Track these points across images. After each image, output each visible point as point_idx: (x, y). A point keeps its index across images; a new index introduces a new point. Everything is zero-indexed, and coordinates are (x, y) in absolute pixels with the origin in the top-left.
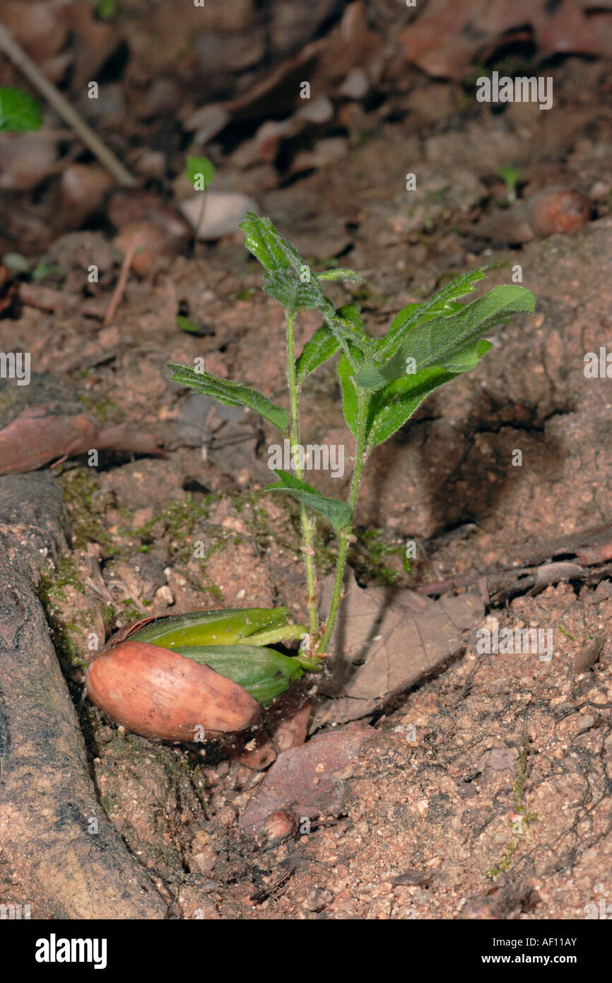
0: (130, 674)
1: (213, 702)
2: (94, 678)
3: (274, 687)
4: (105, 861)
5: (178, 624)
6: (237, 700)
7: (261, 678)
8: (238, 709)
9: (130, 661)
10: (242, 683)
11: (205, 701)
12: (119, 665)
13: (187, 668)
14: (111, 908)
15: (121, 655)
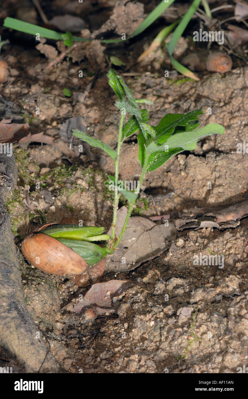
0: (40, 247)
1: (71, 263)
2: (25, 246)
3: (95, 260)
4: (26, 328)
5: (61, 229)
6: (80, 263)
7: (91, 256)
8: (80, 267)
9: (41, 242)
10: (83, 257)
11: (68, 262)
12: (36, 243)
13: (63, 248)
14: (26, 348)
15: (37, 239)
